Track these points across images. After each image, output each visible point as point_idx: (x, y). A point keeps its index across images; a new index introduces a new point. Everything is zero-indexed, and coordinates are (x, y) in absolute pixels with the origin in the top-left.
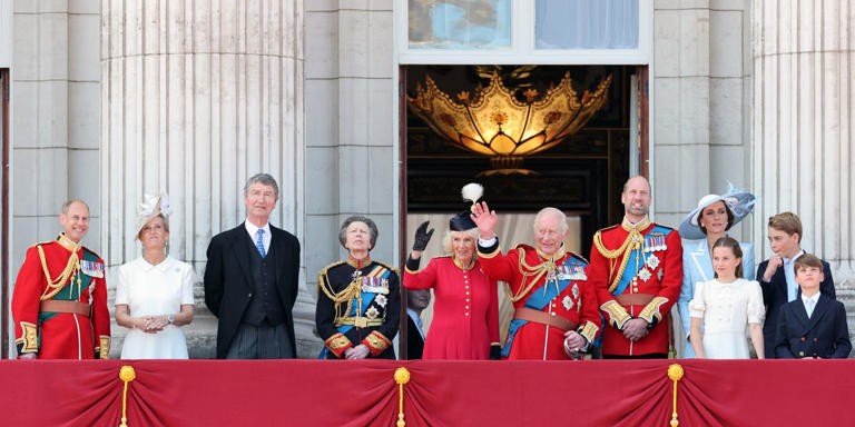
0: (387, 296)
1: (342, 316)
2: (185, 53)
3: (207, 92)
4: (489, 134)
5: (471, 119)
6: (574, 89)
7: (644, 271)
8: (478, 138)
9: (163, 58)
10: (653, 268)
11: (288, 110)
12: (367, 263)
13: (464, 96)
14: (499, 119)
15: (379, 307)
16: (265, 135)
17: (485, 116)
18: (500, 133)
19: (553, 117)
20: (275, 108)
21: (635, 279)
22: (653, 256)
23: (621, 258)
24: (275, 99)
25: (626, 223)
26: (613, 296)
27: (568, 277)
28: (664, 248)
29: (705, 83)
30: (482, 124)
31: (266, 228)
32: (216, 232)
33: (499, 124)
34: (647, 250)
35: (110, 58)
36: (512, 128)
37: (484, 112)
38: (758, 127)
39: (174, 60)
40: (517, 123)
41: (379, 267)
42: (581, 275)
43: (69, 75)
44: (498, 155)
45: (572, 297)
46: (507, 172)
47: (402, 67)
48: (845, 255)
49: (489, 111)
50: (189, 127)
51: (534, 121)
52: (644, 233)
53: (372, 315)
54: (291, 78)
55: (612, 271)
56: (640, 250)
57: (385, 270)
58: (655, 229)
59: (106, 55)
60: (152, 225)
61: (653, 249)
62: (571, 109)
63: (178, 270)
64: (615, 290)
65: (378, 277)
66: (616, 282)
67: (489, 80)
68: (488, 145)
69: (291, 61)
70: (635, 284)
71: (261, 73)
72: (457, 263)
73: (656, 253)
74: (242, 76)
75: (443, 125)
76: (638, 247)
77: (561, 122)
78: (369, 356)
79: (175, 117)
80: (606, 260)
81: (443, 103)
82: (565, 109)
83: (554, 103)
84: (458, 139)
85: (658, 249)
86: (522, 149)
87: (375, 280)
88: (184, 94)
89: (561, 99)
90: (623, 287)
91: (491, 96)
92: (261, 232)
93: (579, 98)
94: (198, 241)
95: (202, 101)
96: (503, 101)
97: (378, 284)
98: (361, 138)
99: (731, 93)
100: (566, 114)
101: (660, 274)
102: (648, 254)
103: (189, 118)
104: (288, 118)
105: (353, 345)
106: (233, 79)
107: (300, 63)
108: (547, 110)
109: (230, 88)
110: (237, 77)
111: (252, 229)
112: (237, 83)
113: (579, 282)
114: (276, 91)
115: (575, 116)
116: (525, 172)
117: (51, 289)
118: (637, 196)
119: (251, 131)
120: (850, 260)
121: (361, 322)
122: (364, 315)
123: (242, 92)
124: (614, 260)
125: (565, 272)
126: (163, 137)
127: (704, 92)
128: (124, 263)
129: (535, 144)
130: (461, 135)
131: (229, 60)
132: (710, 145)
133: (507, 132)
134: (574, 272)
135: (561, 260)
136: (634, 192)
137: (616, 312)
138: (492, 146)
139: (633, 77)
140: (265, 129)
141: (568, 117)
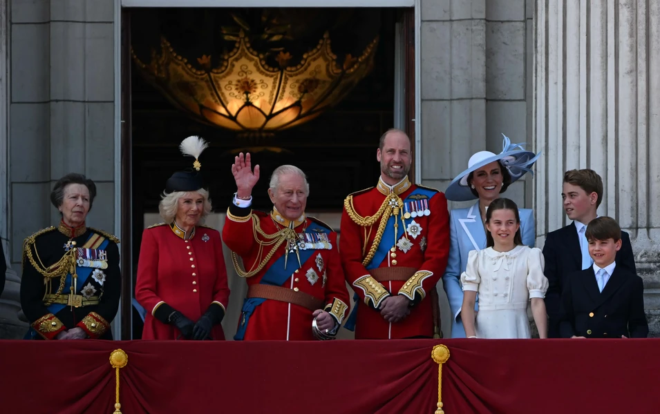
0: (105, 271)
1: (54, 292)
4: (234, 105)
5: (214, 88)
6: (334, 51)
7: (404, 240)
8: (222, 110)
10: (415, 237)
12: (82, 231)
13: (205, 60)
14: (247, 87)
15: (96, 285)
17: (230, 83)
18: (248, 103)
19: (306, 87)
21: (393, 249)
22: (413, 222)
23: (376, 225)
25: (382, 184)
26: (368, 270)
27: (310, 246)
28: (427, 212)
29: (480, 28)
30: (227, 93)
33: (247, 93)
34: (407, 216)
36: (260, 98)
37: (229, 78)
38: (541, 73)
40: (267, 91)
41: (96, 236)
42: (324, 244)
44: (246, 130)
45: (316, 269)
46: (256, 149)
47: (125, 11)
49: (234, 78)
51: (288, 90)
52: (404, 196)
53: (89, 293)
55: (366, 240)
56: (399, 215)
57: (102, 239)
58: (417, 191)
61: (414, 215)
62: (329, 75)
64: (371, 262)
65: (95, 247)
66: (371, 254)
67: (234, 42)
68: (233, 118)
70: (393, 255)
72: (176, 232)
73: (417, 219)
76: (396, 212)
77: (319, 91)
80: (359, 228)
81: (181, 69)
82: (323, 76)
83: (311, 68)
84: (197, 111)
85: (420, 214)
86: (273, 123)
87: (92, 253)
89: (319, 64)
90: (380, 260)
91: (237, 60)
93: (340, 62)
96: (251, 66)
97: (94, 257)
98: (76, 94)
99: (512, 39)
100: (324, 82)
101: (422, 244)
102: (408, 221)
105: (67, 327)
108: (302, 77)
113: (323, 251)
116: (278, 150)
118: (396, 158)
121: (74, 301)
122: (79, 293)
124: (368, 228)
125: (306, 241)
127: (480, 38)
129: (289, 116)
130: (202, 107)
132: (487, 100)
133: (257, 103)
134: (316, 240)
135: (302, 225)
136: (393, 151)
137: (373, 288)
138: (239, 119)
139: (397, 26)
141: (327, 86)
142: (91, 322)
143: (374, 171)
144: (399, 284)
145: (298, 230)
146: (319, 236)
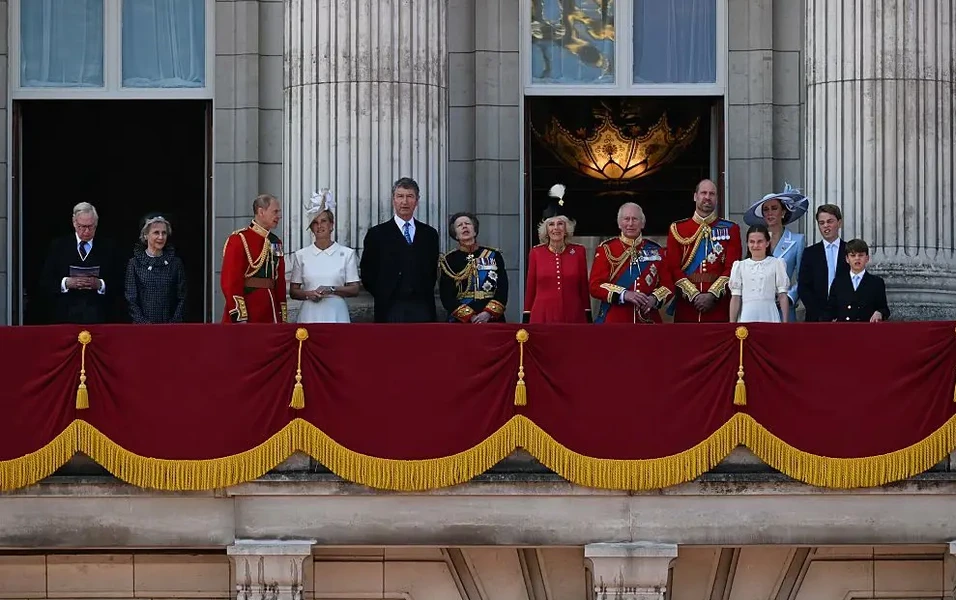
0: (496, 271)
1: (464, 291)
2: (350, 82)
3: (368, 113)
4: (602, 162)
5: (588, 151)
6: (670, 126)
7: (711, 255)
8: (594, 167)
9: (333, 85)
10: (719, 253)
11: (433, 127)
13: (581, 131)
14: (610, 150)
15: (492, 281)
16: (415, 148)
17: (599, 147)
18: (611, 161)
19: (651, 150)
20: (422, 127)
21: (704, 261)
22: (718, 244)
23: (693, 244)
24: (423, 118)
25: (696, 217)
26: (684, 274)
27: (646, 259)
28: (728, 237)
29: (769, 110)
30: (596, 154)
31: (411, 222)
32: (375, 224)
33: (610, 154)
34: (714, 239)
35: (291, 87)
36: (619, 158)
37: (598, 144)
38: (811, 141)
39: (342, 87)
40: (624, 153)
41: (486, 250)
42: (656, 257)
43: (259, 103)
44: (610, 179)
45: (651, 275)
46: (617, 193)
47: (527, 98)
48: (879, 242)
49: (602, 144)
50: (354, 142)
51: (638, 152)
52: (712, 225)
53: (488, 287)
54: (436, 102)
55: (685, 254)
56: (709, 238)
57: (490, 251)
58: (721, 222)
59: (287, 84)
60: (319, 221)
61: (719, 238)
62: (666, 142)
63: (342, 254)
64: (687, 269)
66: (688, 263)
67: (601, 120)
68: (601, 171)
69: (436, 88)
70: (704, 265)
71: (412, 98)
72: (551, 249)
73: (721, 241)
74: (396, 101)
75: (564, 155)
76: (706, 236)
77: (660, 153)
78: (490, 321)
79: (342, 133)
80: (680, 246)
81: (566, 138)
82: (662, 143)
83: (654, 137)
84: (577, 166)
85: (723, 238)
86: (628, 175)
87: (486, 261)
88: (349, 115)
89: (659, 134)
90: (693, 269)
91: (603, 131)
92: (407, 225)
93: (674, 133)
94: (361, 232)
95: (364, 119)
96: (614, 137)
97: (487, 263)
98: (493, 155)
99: (790, 117)
100: (663, 147)
101: (723, 259)
102: (715, 242)
103: (354, 134)
104: (434, 134)
105: (477, 312)
106: (388, 102)
107: (443, 91)
108: (648, 143)
109: (386, 110)
110: (392, 101)
111: (400, 223)
112: (392, 105)
113: (655, 262)
114: (423, 112)
115: (670, 149)
116: (631, 193)
117: (252, 270)
118: (707, 197)
119: (403, 144)
120: (883, 247)
121: (479, 295)
123: (396, 113)
124: (687, 246)
125: (644, 255)
126: (333, 149)
127: (769, 117)
128: (302, 248)
129: (639, 170)
130: (580, 164)
131: (385, 87)
132: (773, 159)
133: (617, 161)
134: (650, 255)
135: (640, 245)
136: (705, 193)
137: (689, 287)
138: (605, 172)
139: (712, 108)
140: (415, 142)
141: (665, 149)
142: (491, 306)
143: (692, 207)
144: (708, 285)
145: (638, 248)
146: (652, 252)
